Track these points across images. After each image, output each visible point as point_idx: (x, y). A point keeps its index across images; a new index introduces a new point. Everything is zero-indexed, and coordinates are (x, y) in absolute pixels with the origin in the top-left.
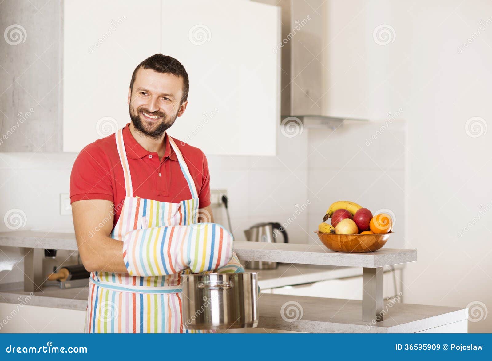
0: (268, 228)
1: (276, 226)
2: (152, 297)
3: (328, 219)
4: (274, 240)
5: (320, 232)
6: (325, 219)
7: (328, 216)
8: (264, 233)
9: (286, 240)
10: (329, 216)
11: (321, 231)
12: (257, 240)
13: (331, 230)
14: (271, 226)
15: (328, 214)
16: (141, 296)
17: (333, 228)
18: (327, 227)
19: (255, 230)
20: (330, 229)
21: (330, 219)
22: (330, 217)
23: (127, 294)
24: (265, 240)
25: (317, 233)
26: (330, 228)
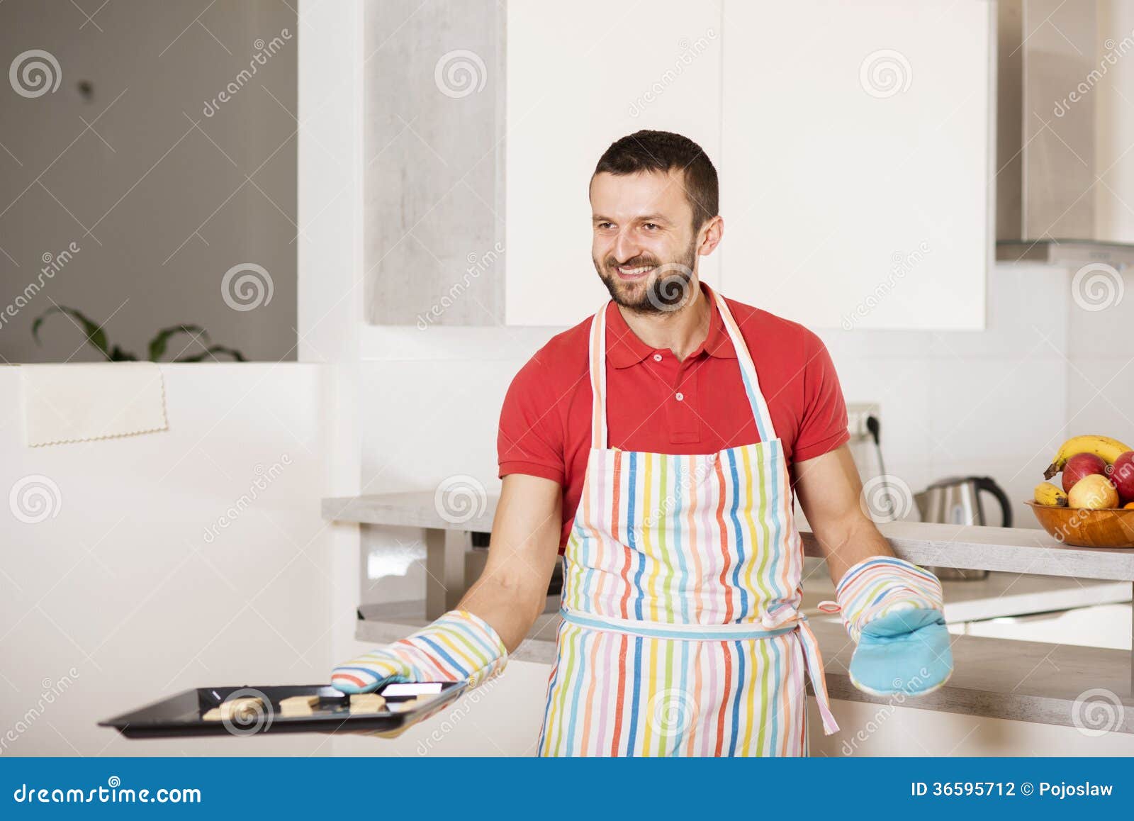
0: (966, 490)
1: (984, 484)
2: (662, 644)
3: (1055, 475)
4: (981, 520)
5: (1037, 503)
6: (1049, 474)
7: (1054, 469)
8: (957, 500)
9: (1007, 522)
10: (1058, 468)
11: (1039, 500)
12: (941, 520)
13: (1058, 499)
14: (972, 485)
15: (1055, 464)
16: (639, 641)
17: (1063, 495)
18: (1051, 491)
19: (937, 494)
20: (1057, 496)
21: (1060, 474)
22: (1061, 470)
23: (611, 636)
24: (959, 520)
25: (1031, 505)
26: (1058, 494)
